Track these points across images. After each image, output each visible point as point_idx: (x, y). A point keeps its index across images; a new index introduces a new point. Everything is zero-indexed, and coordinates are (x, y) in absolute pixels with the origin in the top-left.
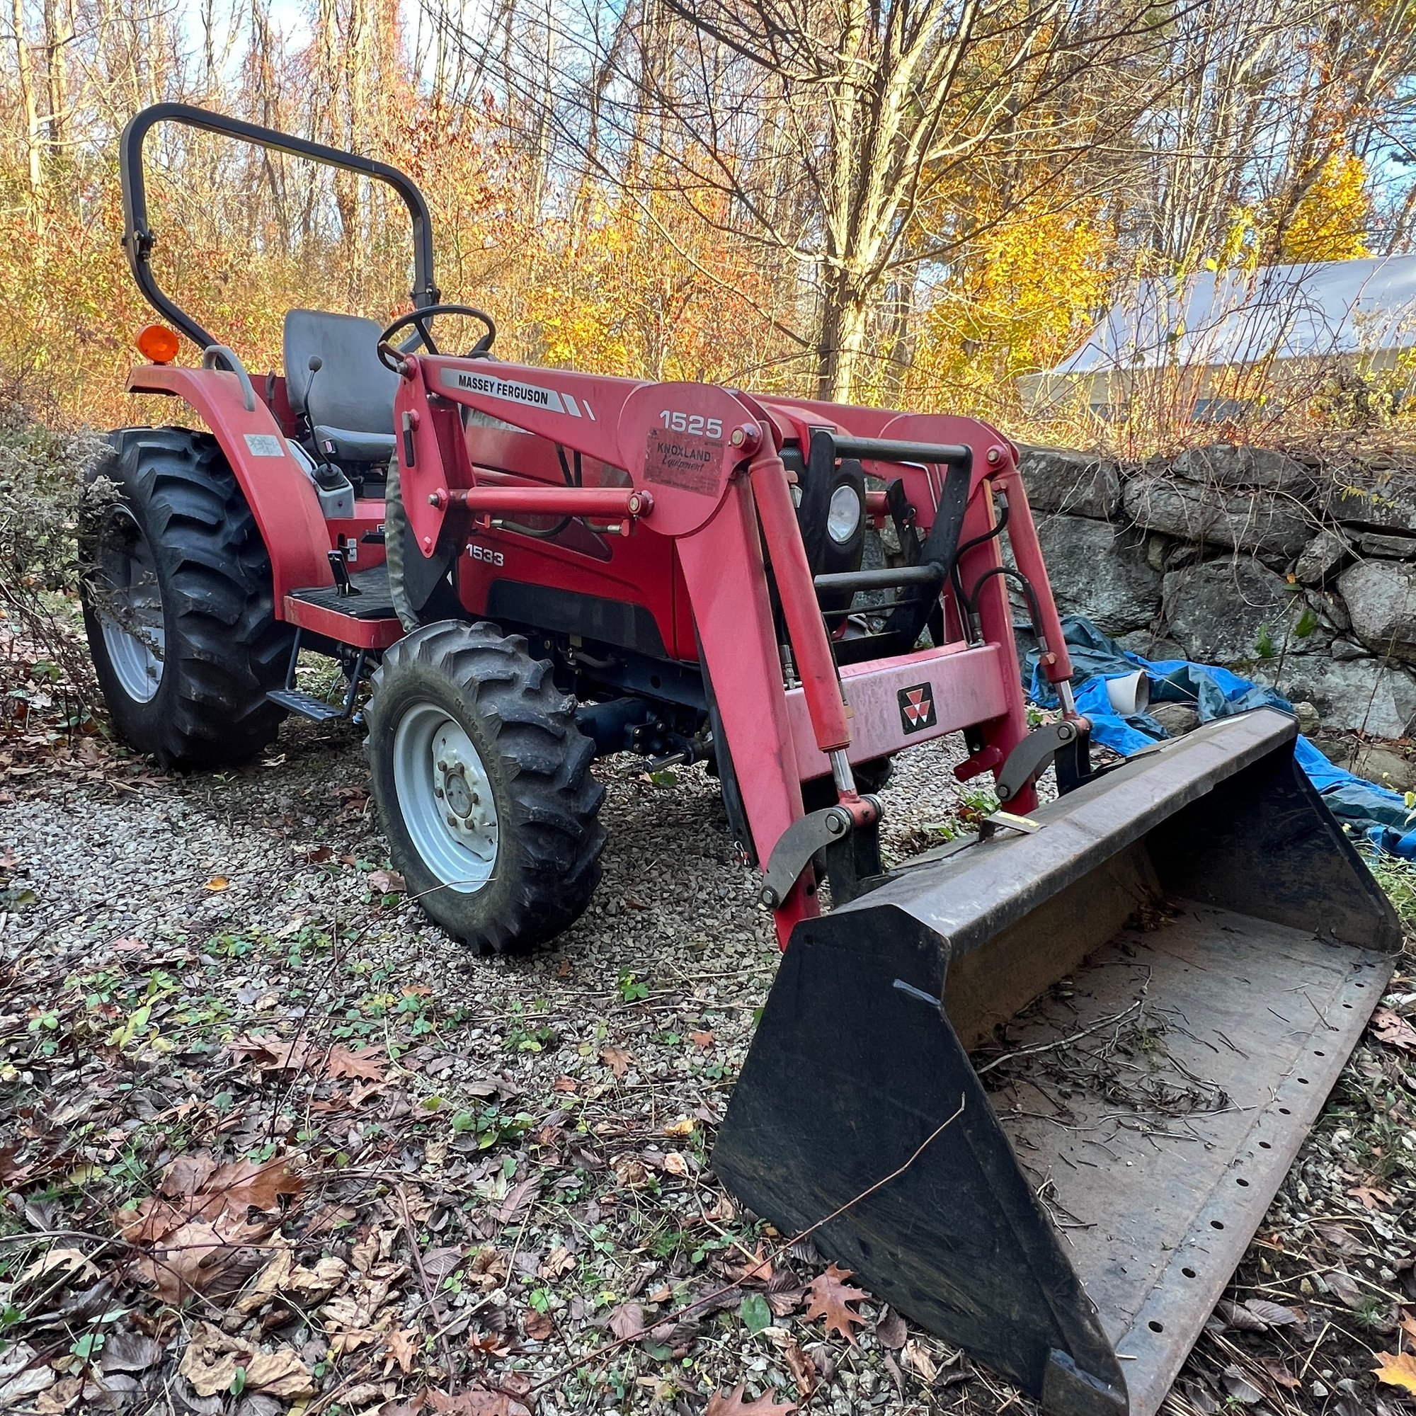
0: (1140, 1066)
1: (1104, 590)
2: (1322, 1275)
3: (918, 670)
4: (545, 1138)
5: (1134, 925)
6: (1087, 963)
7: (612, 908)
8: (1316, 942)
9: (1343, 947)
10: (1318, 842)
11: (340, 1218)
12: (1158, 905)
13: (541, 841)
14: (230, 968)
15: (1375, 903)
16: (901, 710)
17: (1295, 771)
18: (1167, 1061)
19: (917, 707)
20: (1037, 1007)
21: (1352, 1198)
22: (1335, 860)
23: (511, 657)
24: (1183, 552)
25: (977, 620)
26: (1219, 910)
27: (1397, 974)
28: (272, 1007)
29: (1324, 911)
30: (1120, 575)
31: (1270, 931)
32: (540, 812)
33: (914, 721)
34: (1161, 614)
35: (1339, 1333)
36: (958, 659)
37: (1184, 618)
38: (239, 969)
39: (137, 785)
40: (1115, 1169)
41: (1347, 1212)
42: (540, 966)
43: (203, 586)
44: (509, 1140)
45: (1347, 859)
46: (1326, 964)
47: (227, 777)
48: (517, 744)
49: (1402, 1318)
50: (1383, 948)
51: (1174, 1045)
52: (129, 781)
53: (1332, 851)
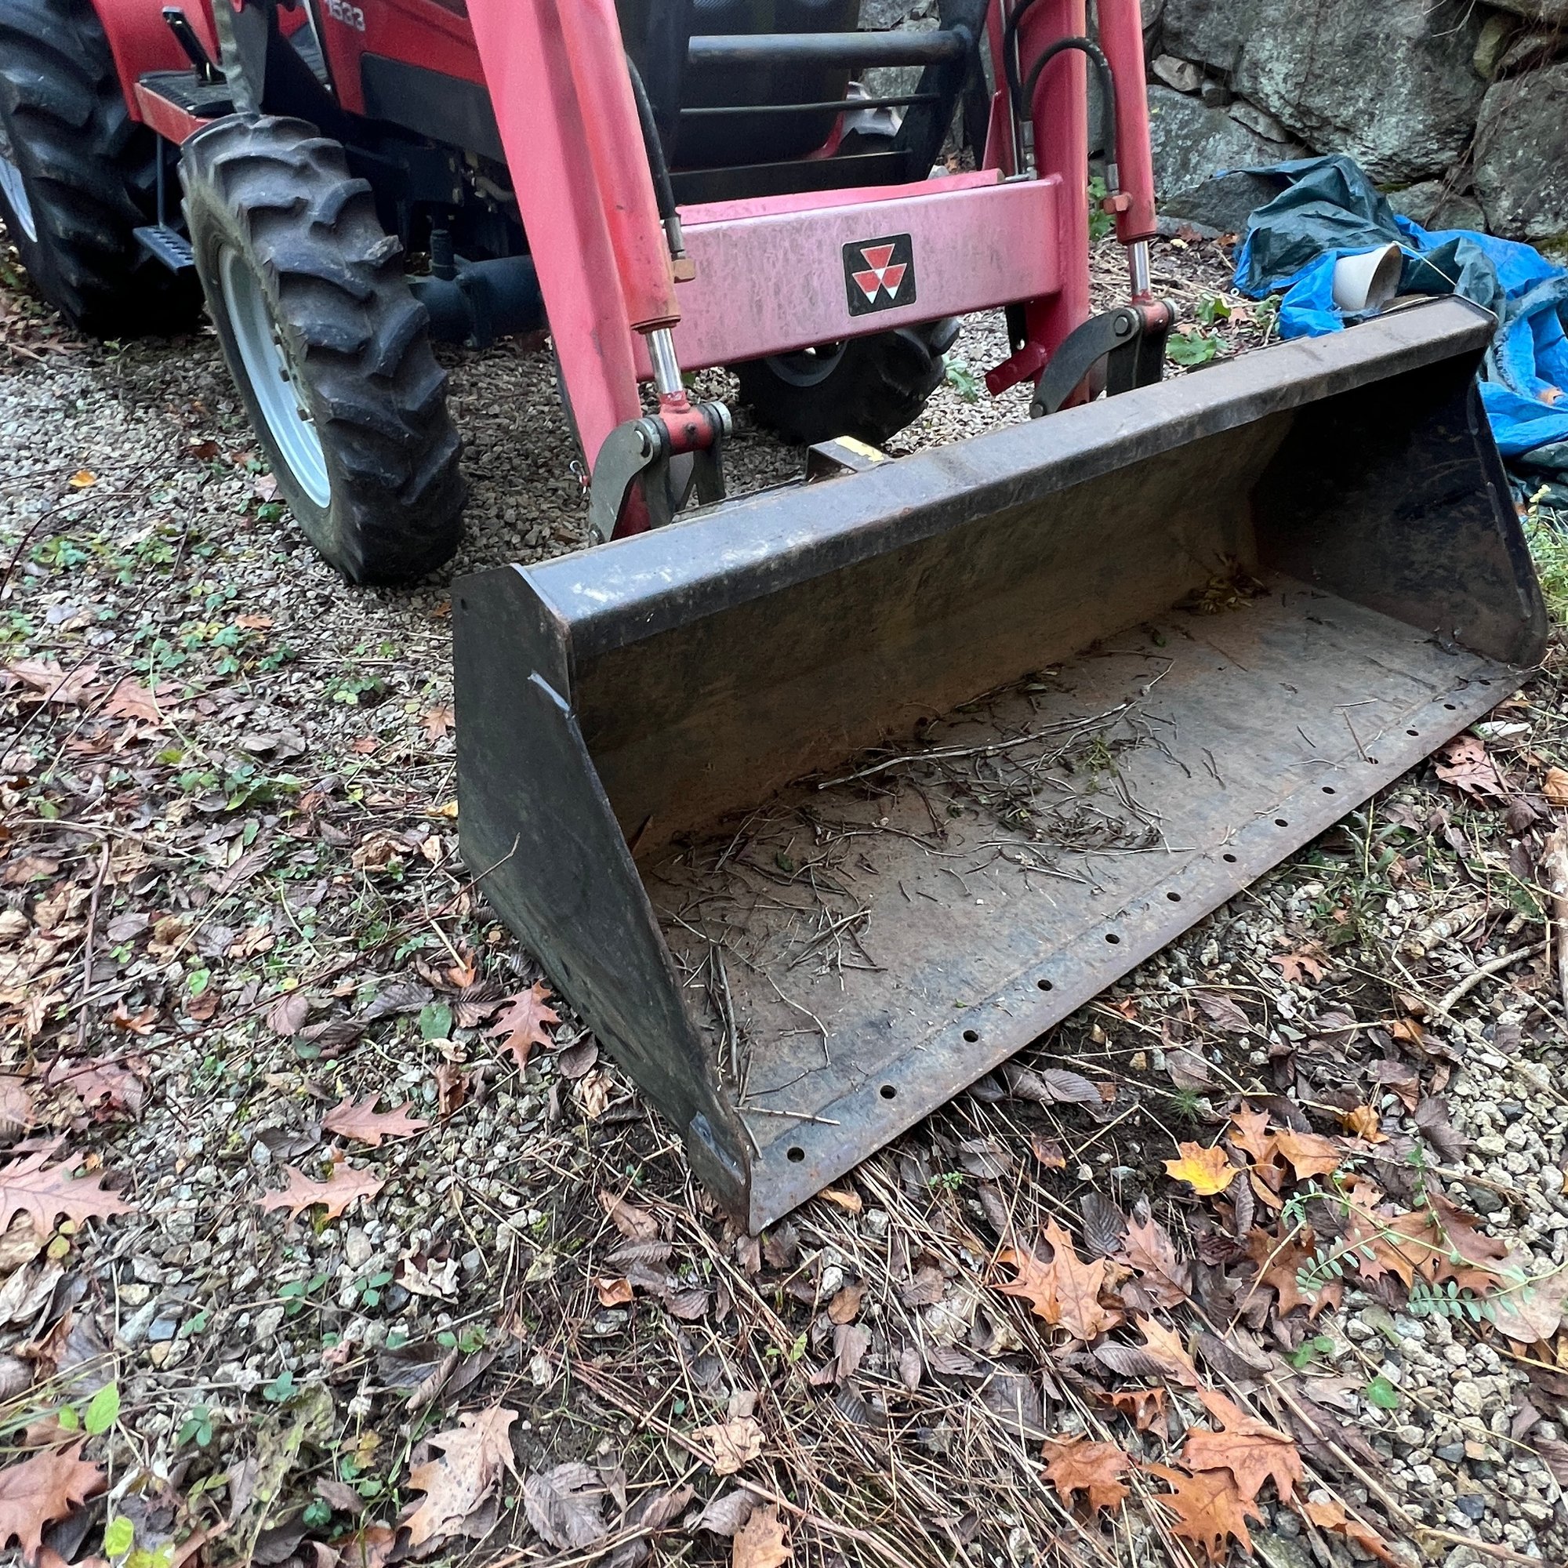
0: (1076, 786)
1: (1391, 113)
2: (1166, 1051)
3: (885, 214)
4: (305, 805)
5: (1190, 606)
6: (1095, 650)
7: (531, 537)
8: (1430, 646)
9: (1462, 654)
10: (1471, 509)
11: (40, 869)
12: (1239, 581)
13: (356, 445)
14: (52, 580)
15: (1523, 600)
16: (848, 276)
17: (1470, 403)
18: (1113, 783)
19: (880, 273)
20: (989, 702)
21: (1272, 966)
22: (1488, 535)
23: (301, 172)
24: (1533, 42)
25: (1028, 134)
26: (1323, 592)
27: (1520, 694)
28: (82, 630)
29: (1455, 606)
30: (1421, 86)
31: (1375, 626)
32: (341, 405)
33: (871, 296)
34: (1466, 154)
35: (1143, 1116)
36: (973, 199)
37: (1499, 161)
38: (63, 582)
39: (42, 352)
40: (959, 905)
41: (1254, 981)
42: (417, 602)
43: (31, 66)
44: (262, 802)
45: (1503, 535)
46: (1421, 675)
47: (122, 343)
48: (305, 308)
49: (1237, 1110)
50: (1515, 660)
51: (1133, 765)
52: (35, 346)
53: (1488, 525)
